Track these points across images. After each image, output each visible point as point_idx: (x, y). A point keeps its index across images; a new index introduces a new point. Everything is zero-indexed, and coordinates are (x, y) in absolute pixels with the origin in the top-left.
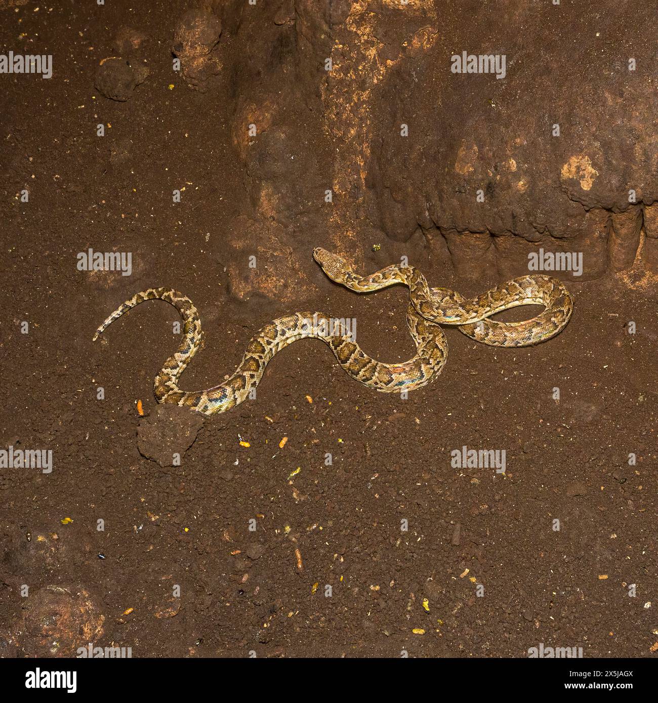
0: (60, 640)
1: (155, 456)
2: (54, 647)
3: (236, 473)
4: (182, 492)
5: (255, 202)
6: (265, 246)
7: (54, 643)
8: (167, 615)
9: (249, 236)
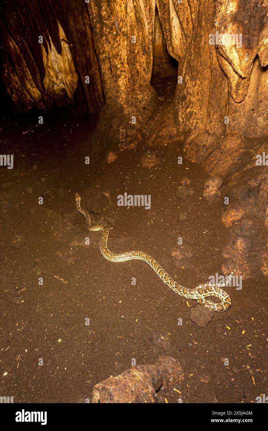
0: (173, 377)
1: (196, 322)
2: (171, 379)
3: (225, 338)
4: (205, 337)
5: (234, 243)
6: (236, 259)
7: (172, 378)
8: (205, 382)
9: (230, 254)
